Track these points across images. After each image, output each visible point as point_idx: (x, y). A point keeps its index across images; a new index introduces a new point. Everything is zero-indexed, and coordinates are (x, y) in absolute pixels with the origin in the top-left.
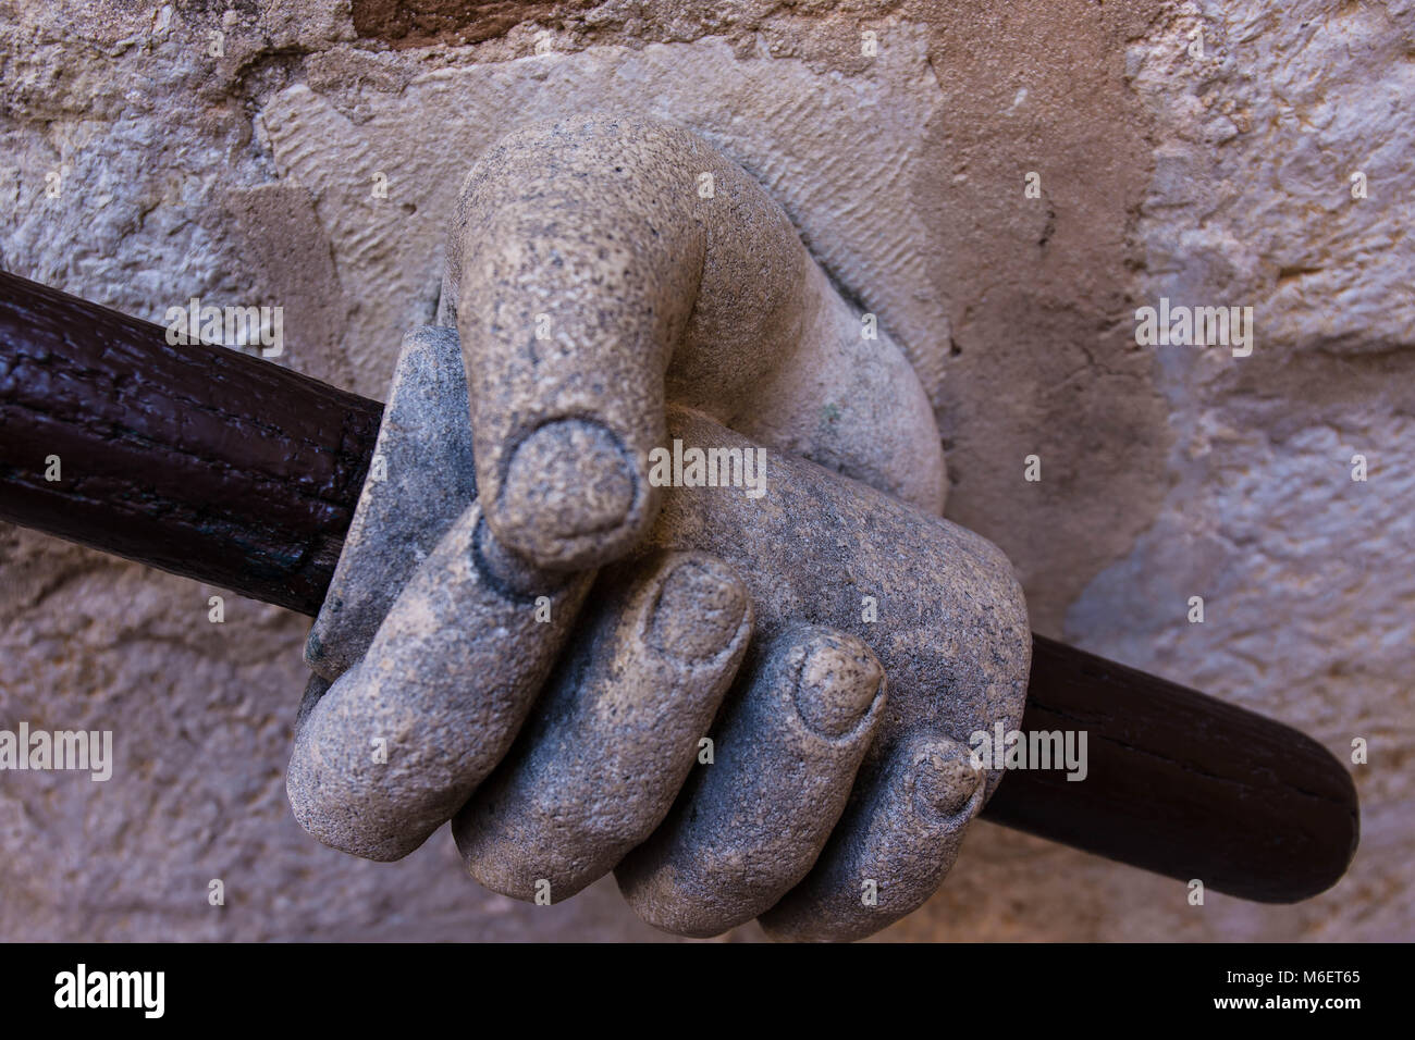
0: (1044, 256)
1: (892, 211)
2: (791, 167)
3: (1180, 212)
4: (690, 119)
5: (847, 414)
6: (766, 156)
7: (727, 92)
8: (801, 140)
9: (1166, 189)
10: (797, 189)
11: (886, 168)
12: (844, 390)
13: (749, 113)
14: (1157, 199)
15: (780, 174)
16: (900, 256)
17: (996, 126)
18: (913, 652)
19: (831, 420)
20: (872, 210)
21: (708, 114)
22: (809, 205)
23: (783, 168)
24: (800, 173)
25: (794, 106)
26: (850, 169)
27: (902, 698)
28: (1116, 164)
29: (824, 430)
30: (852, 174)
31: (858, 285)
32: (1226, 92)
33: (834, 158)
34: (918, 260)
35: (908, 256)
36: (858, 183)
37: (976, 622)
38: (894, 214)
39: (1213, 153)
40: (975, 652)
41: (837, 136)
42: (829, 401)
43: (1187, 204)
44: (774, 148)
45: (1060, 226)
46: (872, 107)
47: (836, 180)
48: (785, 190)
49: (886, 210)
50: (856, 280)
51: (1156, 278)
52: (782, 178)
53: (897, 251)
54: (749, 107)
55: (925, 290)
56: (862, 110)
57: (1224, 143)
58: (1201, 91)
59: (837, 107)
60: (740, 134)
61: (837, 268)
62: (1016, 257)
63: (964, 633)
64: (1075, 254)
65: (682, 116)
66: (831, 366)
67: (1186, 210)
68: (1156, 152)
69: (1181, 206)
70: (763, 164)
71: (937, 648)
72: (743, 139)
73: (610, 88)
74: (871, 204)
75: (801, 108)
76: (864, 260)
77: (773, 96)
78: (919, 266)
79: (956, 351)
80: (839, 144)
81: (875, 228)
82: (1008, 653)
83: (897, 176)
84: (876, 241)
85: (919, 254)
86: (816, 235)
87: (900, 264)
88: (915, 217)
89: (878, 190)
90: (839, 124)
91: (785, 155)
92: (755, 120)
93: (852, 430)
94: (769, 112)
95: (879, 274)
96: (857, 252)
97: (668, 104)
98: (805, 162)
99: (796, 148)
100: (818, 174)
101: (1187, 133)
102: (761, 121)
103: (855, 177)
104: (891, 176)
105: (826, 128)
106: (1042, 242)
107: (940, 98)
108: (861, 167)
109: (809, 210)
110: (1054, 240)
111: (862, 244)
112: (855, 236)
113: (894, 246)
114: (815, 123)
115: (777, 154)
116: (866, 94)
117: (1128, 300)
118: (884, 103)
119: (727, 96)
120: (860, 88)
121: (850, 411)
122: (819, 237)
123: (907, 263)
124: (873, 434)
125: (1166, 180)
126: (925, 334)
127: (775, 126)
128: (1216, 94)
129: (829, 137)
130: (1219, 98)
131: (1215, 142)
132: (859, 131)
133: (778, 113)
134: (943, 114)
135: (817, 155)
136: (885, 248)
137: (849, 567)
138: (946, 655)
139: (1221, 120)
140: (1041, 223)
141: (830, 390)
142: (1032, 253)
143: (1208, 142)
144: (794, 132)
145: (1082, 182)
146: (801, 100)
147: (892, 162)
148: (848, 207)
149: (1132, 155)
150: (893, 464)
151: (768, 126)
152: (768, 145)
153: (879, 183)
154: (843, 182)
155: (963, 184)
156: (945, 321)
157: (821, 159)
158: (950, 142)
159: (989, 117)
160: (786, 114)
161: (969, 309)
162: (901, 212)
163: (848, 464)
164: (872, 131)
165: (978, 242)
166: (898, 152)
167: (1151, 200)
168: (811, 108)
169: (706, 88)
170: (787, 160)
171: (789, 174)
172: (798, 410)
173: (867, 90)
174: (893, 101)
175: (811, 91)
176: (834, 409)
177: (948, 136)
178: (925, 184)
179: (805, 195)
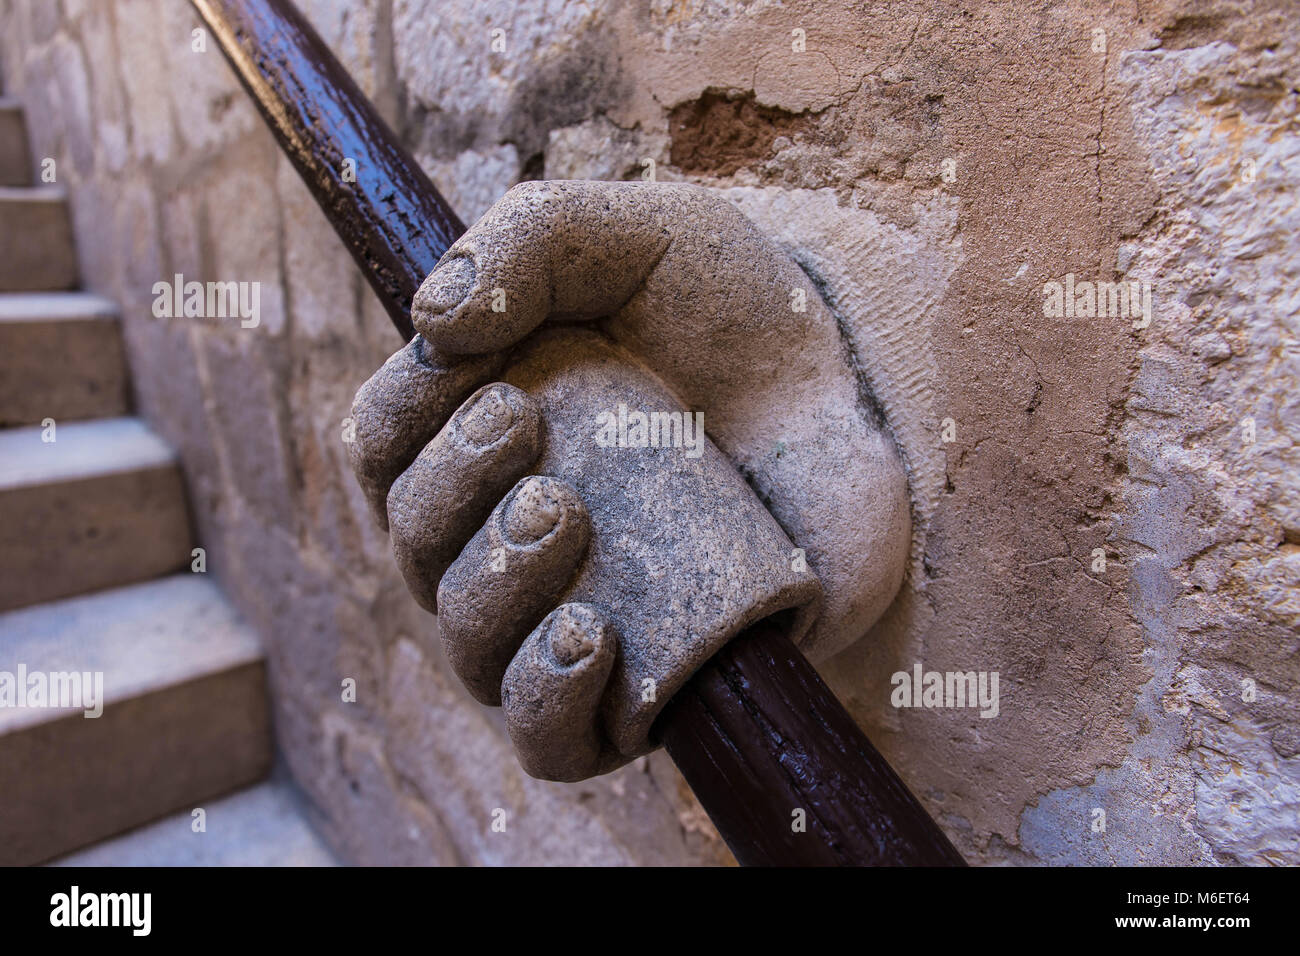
0: (1031, 424)
1: (915, 344)
2: (854, 290)
3: (1164, 422)
4: (803, 241)
5: (792, 456)
6: (840, 277)
7: (827, 227)
8: (863, 271)
9: (1149, 392)
10: (855, 308)
11: (914, 307)
12: (798, 439)
13: (837, 244)
14: (1141, 400)
15: (846, 293)
16: (915, 384)
17: (999, 291)
18: (630, 555)
19: (778, 455)
20: (901, 339)
21: (813, 239)
22: (860, 323)
23: (848, 289)
24: (859, 297)
25: (862, 244)
26: (890, 302)
27: (603, 579)
28: (1100, 354)
29: (770, 459)
30: (892, 306)
31: (883, 398)
32: (1219, 308)
33: (881, 290)
34: (928, 392)
35: (921, 386)
36: (894, 315)
37: (694, 572)
38: (916, 347)
39: (1201, 367)
40: (674, 588)
41: (886, 274)
42: (783, 440)
43: (1171, 415)
44: (846, 273)
45: (1046, 399)
46: (912, 255)
47: (880, 307)
48: (847, 306)
49: (911, 343)
50: (882, 393)
51: (1136, 485)
52: (846, 296)
53: (914, 379)
54: (837, 240)
55: (930, 421)
56: (904, 256)
57: (1216, 361)
58: (1193, 300)
59: (889, 251)
60: (828, 258)
61: (871, 379)
62: (1007, 418)
63: (677, 571)
64: (1057, 431)
65: (799, 238)
66: (798, 419)
67: (1170, 421)
68: (1141, 352)
69: (1167, 416)
70: (836, 283)
71: (648, 565)
72: (829, 262)
73: (767, 213)
74: (901, 334)
75: (866, 246)
76: (890, 379)
77: (852, 235)
78: (929, 397)
79: (950, 487)
80: (886, 279)
81: (901, 354)
82: (702, 610)
83: (922, 315)
84: (901, 366)
85: (930, 387)
86: (861, 347)
87: (914, 390)
88: (931, 355)
89: (907, 324)
90: (888, 264)
91: (852, 280)
92: (839, 250)
93: (789, 468)
94: (848, 246)
95: (898, 394)
96: (886, 371)
97: (793, 228)
98: (863, 288)
99: (859, 275)
100: (870, 300)
101: (1173, 339)
102: (842, 251)
103: (893, 309)
104: (918, 315)
105: (879, 265)
106: (1030, 410)
107: (962, 259)
108: (896, 303)
109: (860, 326)
110: (1039, 412)
111: (891, 364)
112: (887, 356)
113: (912, 374)
114: (872, 260)
115: (847, 278)
116: (909, 244)
117: (1107, 498)
118: (920, 254)
119: (827, 230)
120: (906, 240)
121: (795, 455)
122: (863, 350)
123: (920, 391)
124: (805, 480)
125: (1150, 383)
126: (926, 460)
127: (849, 256)
128: (1208, 307)
129: (880, 273)
130: (1211, 311)
131: (1203, 357)
132: (900, 272)
133: (852, 247)
134: (961, 272)
135: (871, 284)
136: (907, 373)
137: (632, 479)
138: (651, 573)
139: (1212, 336)
140: (1030, 391)
141: (787, 433)
142: (1021, 418)
143: (1195, 354)
144: (859, 263)
145: (1069, 363)
146: (868, 240)
147: (919, 303)
148: (885, 332)
149: (1117, 347)
150: (812, 513)
151: (844, 256)
152: (843, 270)
153: (908, 318)
154: (884, 311)
155: (970, 336)
156: (943, 454)
157: (873, 288)
158: (964, 297)
159: (994, 282)
160: (856, 249)
161: (964, 453)
162: (921, 348)
163: (776, 491)
164: (909, 274)
165: (977, 392)
166: (925, 296)
167: (1134, 400)
168: (872, 248)
169: (817, 222)
170: (853, 284)
171: (851, 295)
172: (758, 434)
173: (910, 242)
174: (926, 253)
175: (875, 235)
176: (784, 447)
177: (963, 293)
178: (941, 328)
179: (859, 314)
